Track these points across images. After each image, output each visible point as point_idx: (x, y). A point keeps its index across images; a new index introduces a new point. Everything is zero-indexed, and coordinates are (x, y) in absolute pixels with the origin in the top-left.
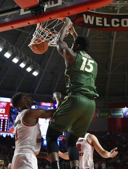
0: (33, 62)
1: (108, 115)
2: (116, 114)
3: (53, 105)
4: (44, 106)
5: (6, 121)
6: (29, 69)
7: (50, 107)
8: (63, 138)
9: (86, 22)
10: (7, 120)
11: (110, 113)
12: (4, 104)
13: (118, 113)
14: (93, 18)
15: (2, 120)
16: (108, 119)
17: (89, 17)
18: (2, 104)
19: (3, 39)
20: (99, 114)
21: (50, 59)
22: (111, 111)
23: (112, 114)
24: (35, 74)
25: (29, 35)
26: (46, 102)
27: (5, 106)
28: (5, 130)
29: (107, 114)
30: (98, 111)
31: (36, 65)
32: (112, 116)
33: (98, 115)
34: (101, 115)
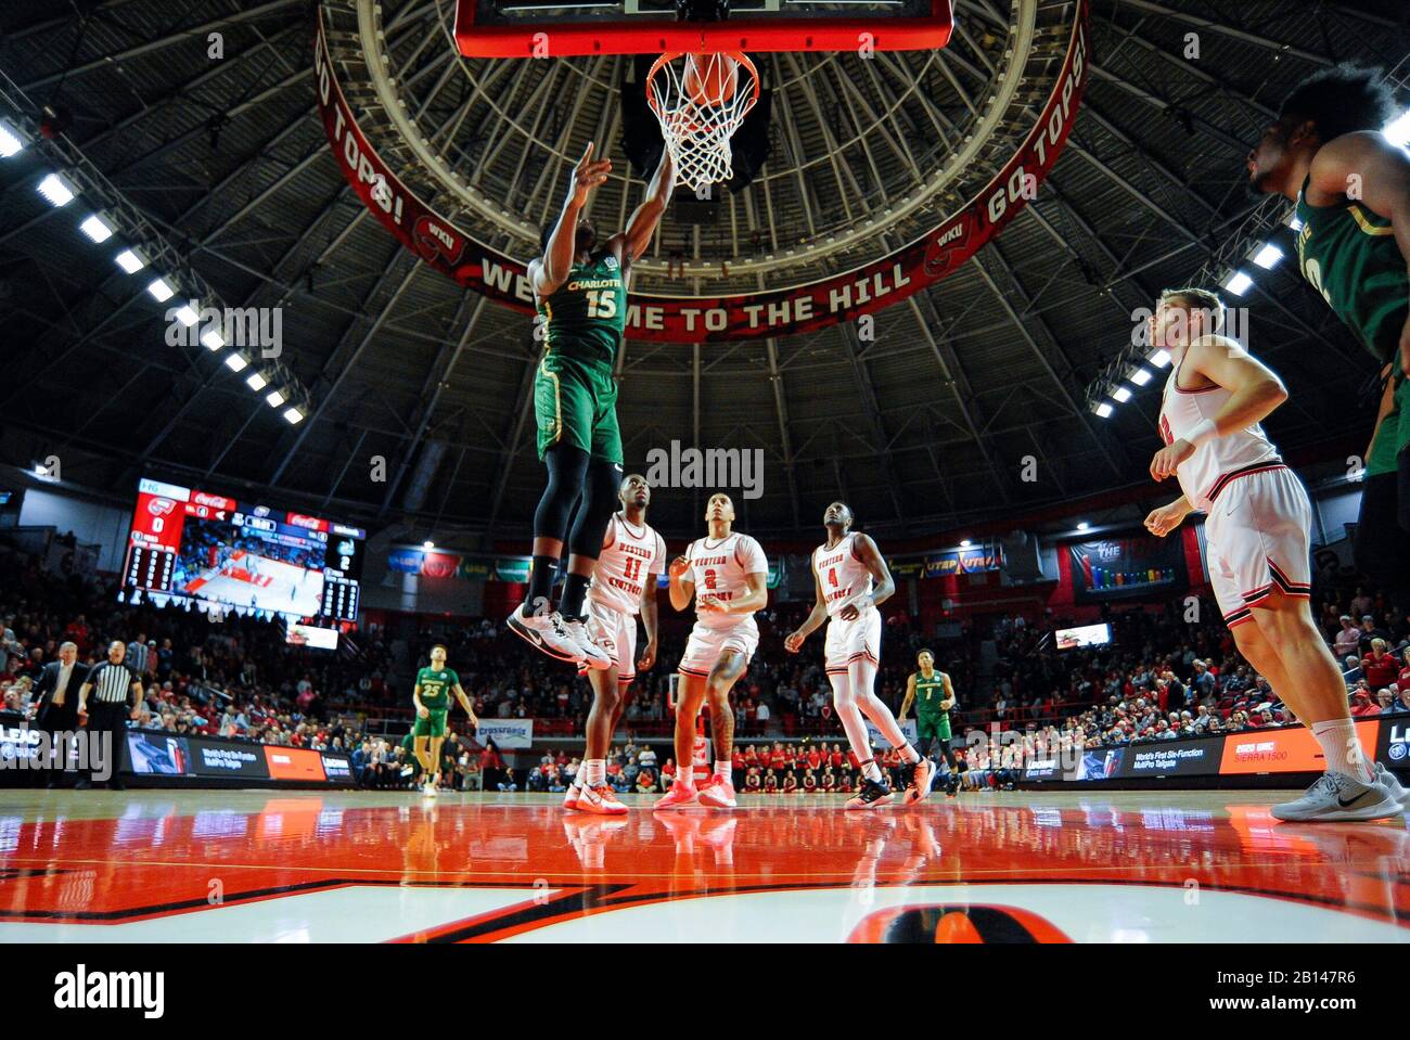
0: (292, 380)
1: (488, 575)
2: (510, 571)
3: (328, 526)
4: (298, 526)
5: (169, 557)
6: (275, 399)
7: (316, 531)
8: (348, 626)
9: (489, 280)
10: (173, 556)
11: (492, 568)
12: (166, 505)
13: (514, 568)
14: (509, 274)
15: (155, 555)
16: (488, 583)
17: (497, 269)
18: (160, 503)
19: (207, 286)
20: (463, 567)
21: (339, 381)
22: (497, 562)
23: (499, 571)
24: (294, 416)
25: (287, 296)
26: (306, 515)
27: (168, 512)
28: (164, 586)
29: (484, 570)
30: (462, 559)
31: (300, 390)
32: (497, 575)
33: (458, 570)
34: (467, 569)
